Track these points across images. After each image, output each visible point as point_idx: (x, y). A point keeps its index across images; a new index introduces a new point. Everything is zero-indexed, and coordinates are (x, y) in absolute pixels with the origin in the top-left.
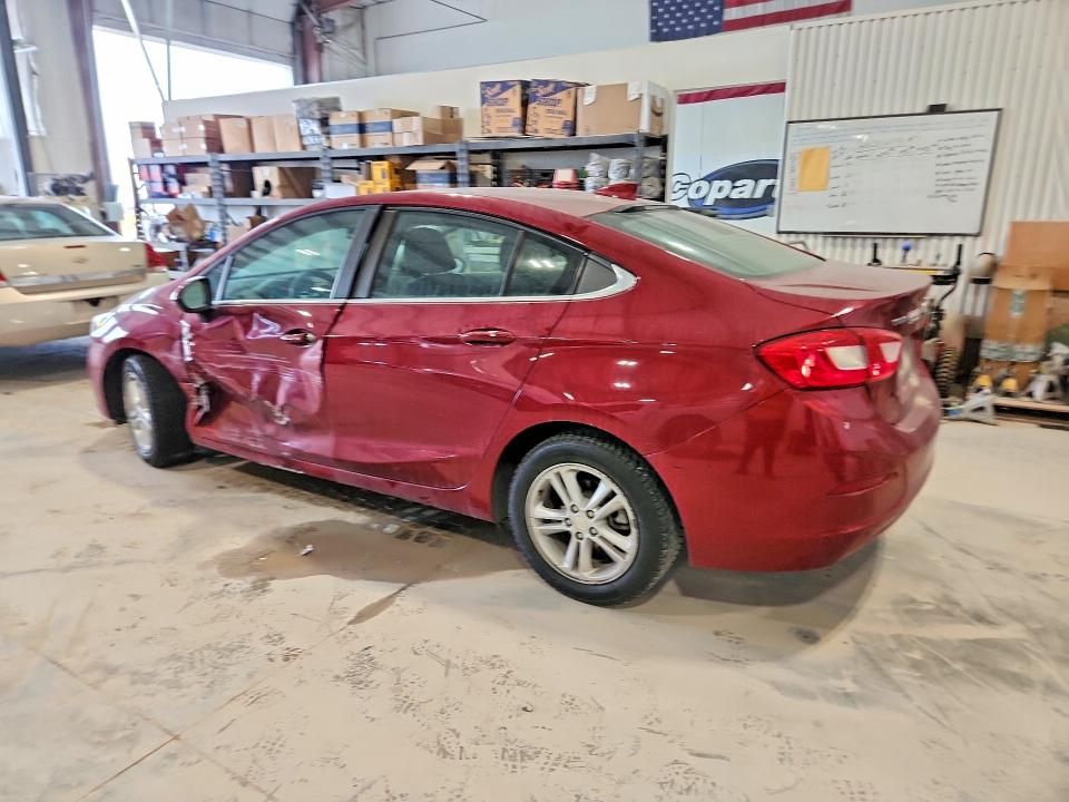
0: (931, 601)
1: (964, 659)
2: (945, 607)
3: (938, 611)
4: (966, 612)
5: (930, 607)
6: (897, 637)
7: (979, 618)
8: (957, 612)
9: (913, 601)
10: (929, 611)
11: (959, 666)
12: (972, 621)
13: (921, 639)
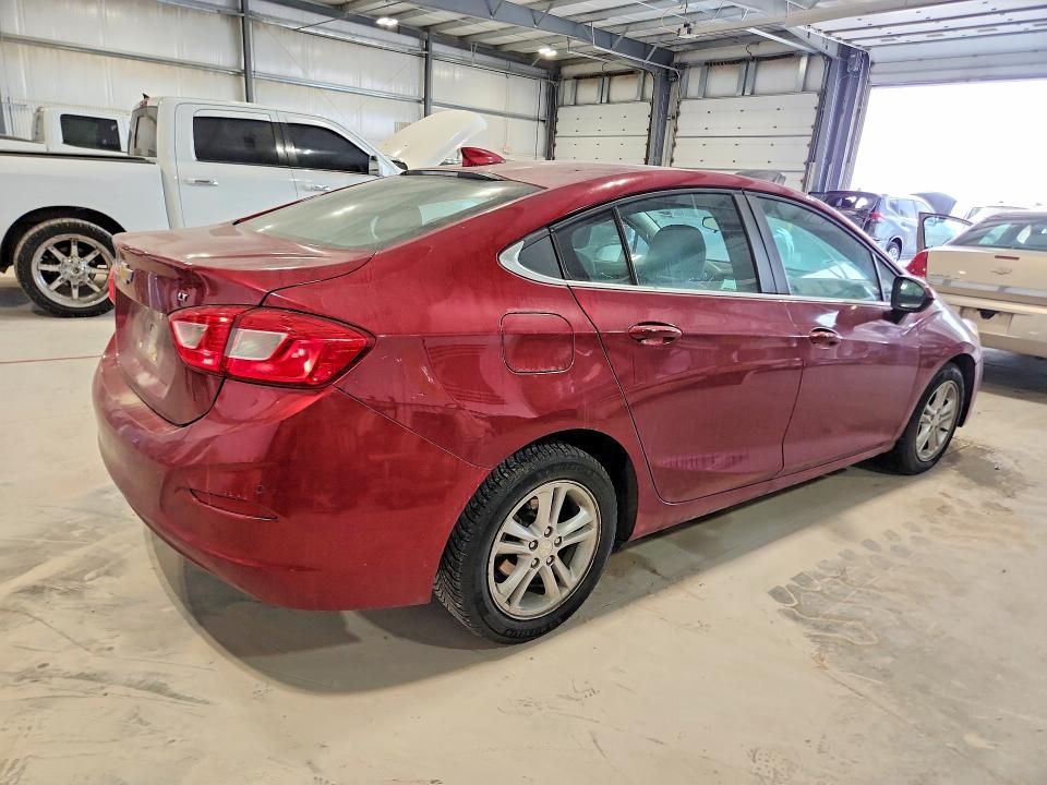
0: (88, 583)
1: (37, 548)
2: (73, 585)
3: (79, 577)
4: (51, 589)
5: (87, 577)
6: (100, 537)
7: (35, 590)
8: (61, 586)
9: (107, 573)
10: (86, 572)
11: (39, 541)
12: (39, 584)
13: (81, 546)
